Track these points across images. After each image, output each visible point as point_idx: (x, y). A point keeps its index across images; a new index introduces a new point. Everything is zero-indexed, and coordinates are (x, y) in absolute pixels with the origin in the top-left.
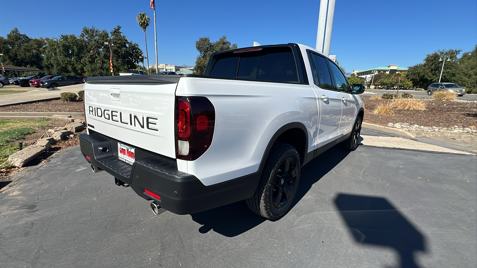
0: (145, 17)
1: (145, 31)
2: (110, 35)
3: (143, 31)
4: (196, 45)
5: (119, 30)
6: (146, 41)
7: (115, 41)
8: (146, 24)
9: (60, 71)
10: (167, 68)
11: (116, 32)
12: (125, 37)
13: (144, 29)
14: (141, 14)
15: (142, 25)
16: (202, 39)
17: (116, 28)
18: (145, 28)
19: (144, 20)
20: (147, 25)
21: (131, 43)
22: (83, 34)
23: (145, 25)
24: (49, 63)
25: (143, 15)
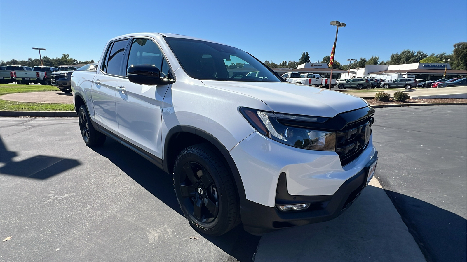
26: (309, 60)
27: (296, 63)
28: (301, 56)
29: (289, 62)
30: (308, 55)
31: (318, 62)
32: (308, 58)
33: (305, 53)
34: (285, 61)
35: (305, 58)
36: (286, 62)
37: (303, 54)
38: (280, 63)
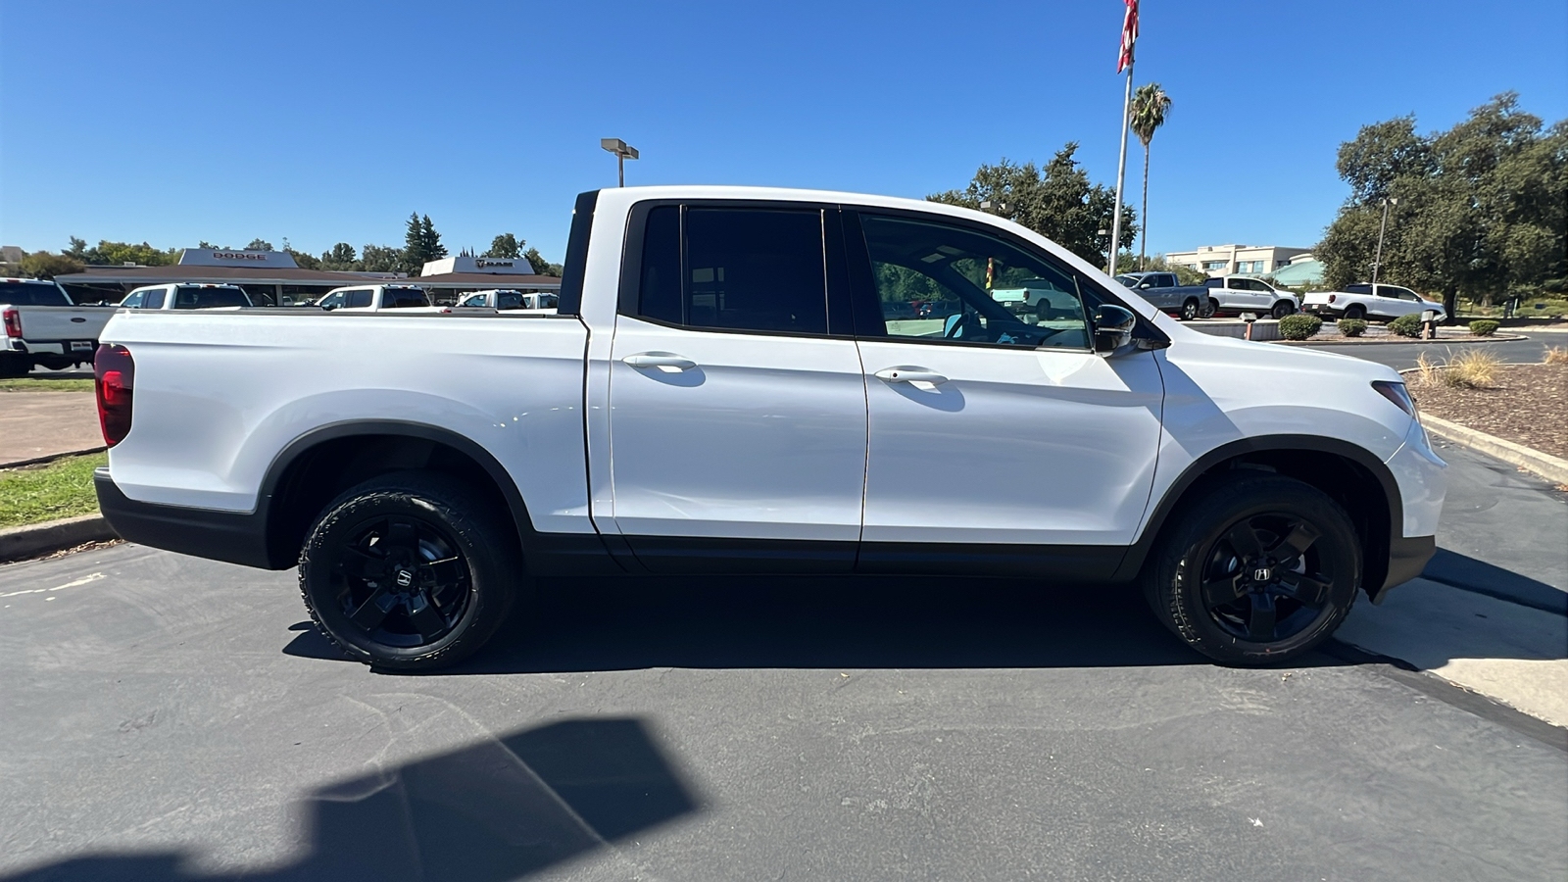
0: (1154, 97)
1: (1147, 144)
2: (1042, 176)
3: (1142, 143)
4: (1341, 157)
5: (1068, 156)
6: (1146, 176)
7: (1050, 191)
8: (1152, 121)
9: (911, 289)
10: (1241, 256)
11: (1063, 162)
12: (1085, 174)
13: (1143, 139)
14: (1140, 92)
15: (1139, 125)
16: (1372, 132)
17: (1063, 150)
18: (1149, 133)
19: (1149, 109)
20: (1159, 120)
21: (1097, 192)
22: (975, 188)
23: (1148, 124)
24: (893, 270)
25: (1148, 94)
26: (438, 244)
27: (393, 252)
28: (407, 230)
29: (367, 248)
30: (433, 228)
31: (470, 254)
32: (432, 237)
33: (421, 220)
34: (346, 246)
35: (424, 237)
36: (349, 250)
37: (412, 222)
38: (325, 251)
